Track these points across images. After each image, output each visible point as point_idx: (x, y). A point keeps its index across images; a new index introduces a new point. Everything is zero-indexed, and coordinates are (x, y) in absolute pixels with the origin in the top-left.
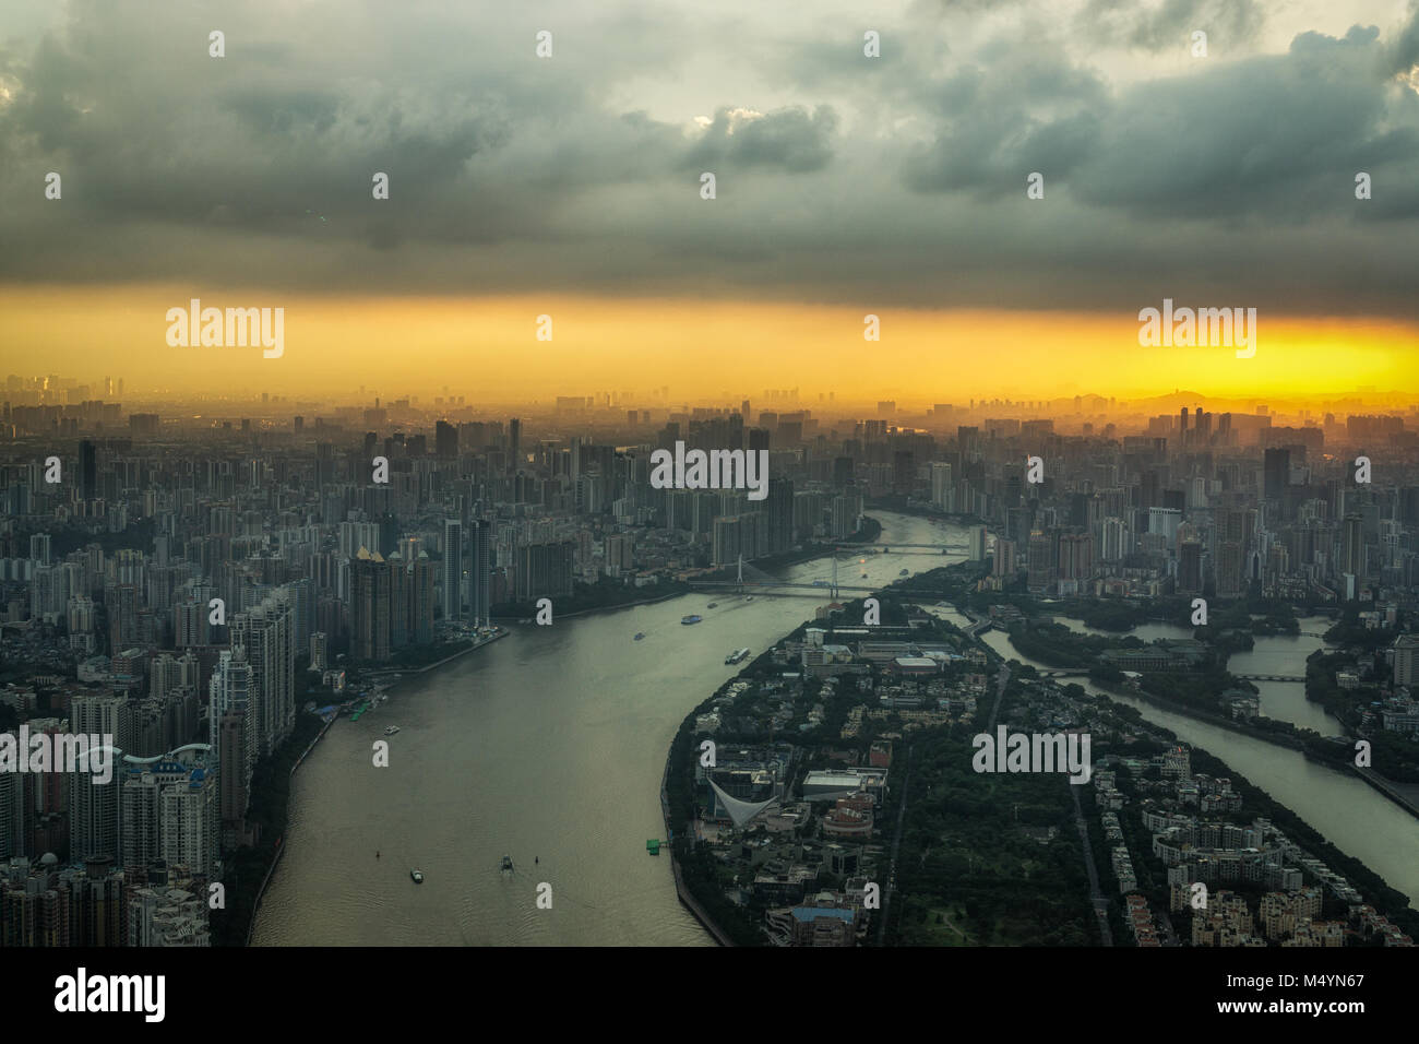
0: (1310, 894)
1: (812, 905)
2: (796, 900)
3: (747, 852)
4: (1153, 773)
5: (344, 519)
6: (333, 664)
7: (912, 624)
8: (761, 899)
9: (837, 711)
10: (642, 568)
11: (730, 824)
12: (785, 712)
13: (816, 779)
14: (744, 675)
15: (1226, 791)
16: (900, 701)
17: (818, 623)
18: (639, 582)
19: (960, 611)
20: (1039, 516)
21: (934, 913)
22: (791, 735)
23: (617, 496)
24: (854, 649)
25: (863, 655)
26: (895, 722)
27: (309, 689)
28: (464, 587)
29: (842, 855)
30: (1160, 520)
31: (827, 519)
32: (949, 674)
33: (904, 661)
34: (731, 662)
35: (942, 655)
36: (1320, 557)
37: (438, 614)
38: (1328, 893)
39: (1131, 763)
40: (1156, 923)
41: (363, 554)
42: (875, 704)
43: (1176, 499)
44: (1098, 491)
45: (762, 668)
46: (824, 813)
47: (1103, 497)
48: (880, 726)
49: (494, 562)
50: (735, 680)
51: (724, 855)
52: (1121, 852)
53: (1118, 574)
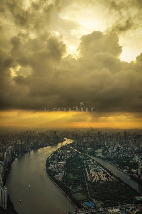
0: (102, 172)
1: (59, 174)
2: (57, 174)
3: (53, 170)
4: (89, 161)
5: (18, 140)
6: (16, 153)
7: (68, 148)
8: (54, 174)
9: (61, 156)
10: (44, 144)
11: (52, 167)
12: (57, 157)
13: (59, 163)
14: (53, 153)
15: (95, 162)
16: (67, 155)
17: (60, 148)
18: (44, 145)
19: (72, 147)
20: (79, 138)
21: (70, 175)
22: (57, 159)
23: (42, 137)
24: (63, 151)
25: (64, 151)
26: (66, 157)
27: (13, 155)
28: (28, 146)
29: (61, 169)
30: (89, 139)
31: (61, 139)
32: (71, 153)
33: (67, 152)
34: (52, 152)
35: (71, 151)
36: (103, 141)
37: (26, 148)
38: (104, 171)
39: (87, 160)
40: (89, 175)
41: (19, 143)
42: (65, 156)
43: (91, 137)
44: (84, 136)
45: (55, 153)
46: (60, 166)
47: (85, 137)
48: (65, 158)
49: (31, 143)
50: (52, 154)
51: (51, 170)
52: (86, 168)
53: (86, 144)
